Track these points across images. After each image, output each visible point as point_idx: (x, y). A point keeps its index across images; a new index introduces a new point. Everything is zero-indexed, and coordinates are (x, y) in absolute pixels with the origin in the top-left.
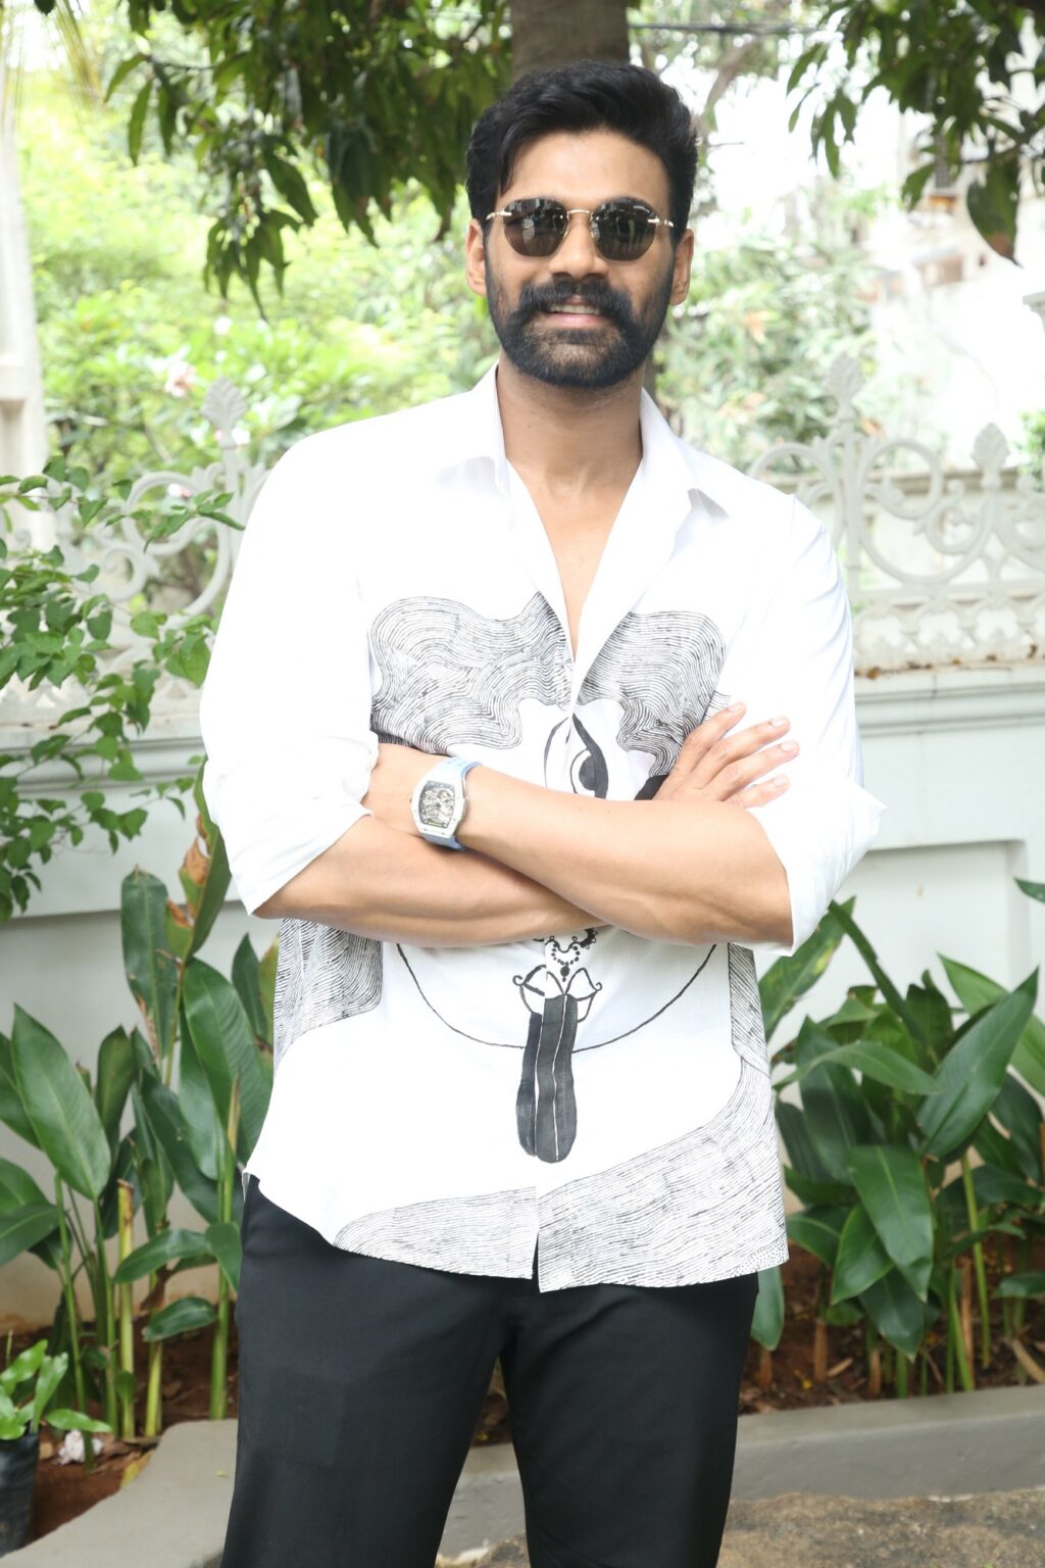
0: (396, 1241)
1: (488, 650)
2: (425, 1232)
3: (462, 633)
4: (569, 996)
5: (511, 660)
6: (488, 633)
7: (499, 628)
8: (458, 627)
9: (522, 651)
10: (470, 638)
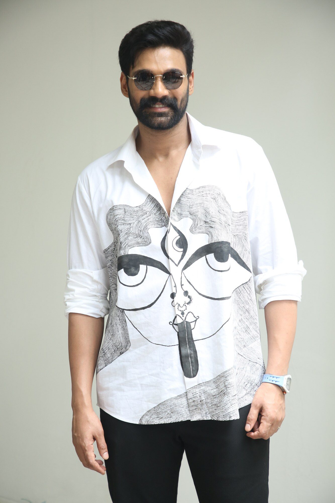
0: (157, 417)
1: (135, 216)
2: (165, 412)
3: (127, 214)
4: (186, 321)
5: (143, 218)
6: (134, 211)
7: (138, 209)
8: (125, 212)
9: (146, 214)
10: (129, 214)
